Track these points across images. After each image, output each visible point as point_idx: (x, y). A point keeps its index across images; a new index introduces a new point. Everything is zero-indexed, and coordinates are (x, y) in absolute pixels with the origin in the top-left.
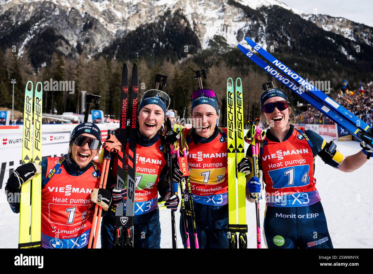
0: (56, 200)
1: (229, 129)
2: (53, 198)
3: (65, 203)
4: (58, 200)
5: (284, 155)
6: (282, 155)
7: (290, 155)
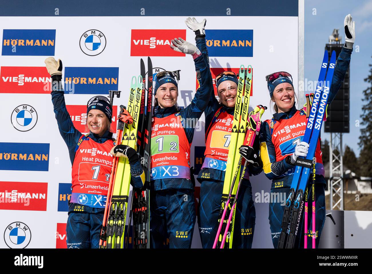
0: (85, 159)
1: (236, 112)
2: (83, 157)
3: (91, 162)
4: (86, 159)
5: (291, 128)
6: (289, 129)
7: (296, 128)
